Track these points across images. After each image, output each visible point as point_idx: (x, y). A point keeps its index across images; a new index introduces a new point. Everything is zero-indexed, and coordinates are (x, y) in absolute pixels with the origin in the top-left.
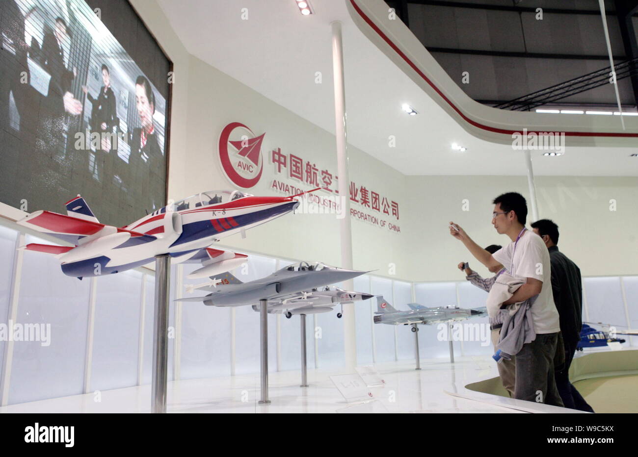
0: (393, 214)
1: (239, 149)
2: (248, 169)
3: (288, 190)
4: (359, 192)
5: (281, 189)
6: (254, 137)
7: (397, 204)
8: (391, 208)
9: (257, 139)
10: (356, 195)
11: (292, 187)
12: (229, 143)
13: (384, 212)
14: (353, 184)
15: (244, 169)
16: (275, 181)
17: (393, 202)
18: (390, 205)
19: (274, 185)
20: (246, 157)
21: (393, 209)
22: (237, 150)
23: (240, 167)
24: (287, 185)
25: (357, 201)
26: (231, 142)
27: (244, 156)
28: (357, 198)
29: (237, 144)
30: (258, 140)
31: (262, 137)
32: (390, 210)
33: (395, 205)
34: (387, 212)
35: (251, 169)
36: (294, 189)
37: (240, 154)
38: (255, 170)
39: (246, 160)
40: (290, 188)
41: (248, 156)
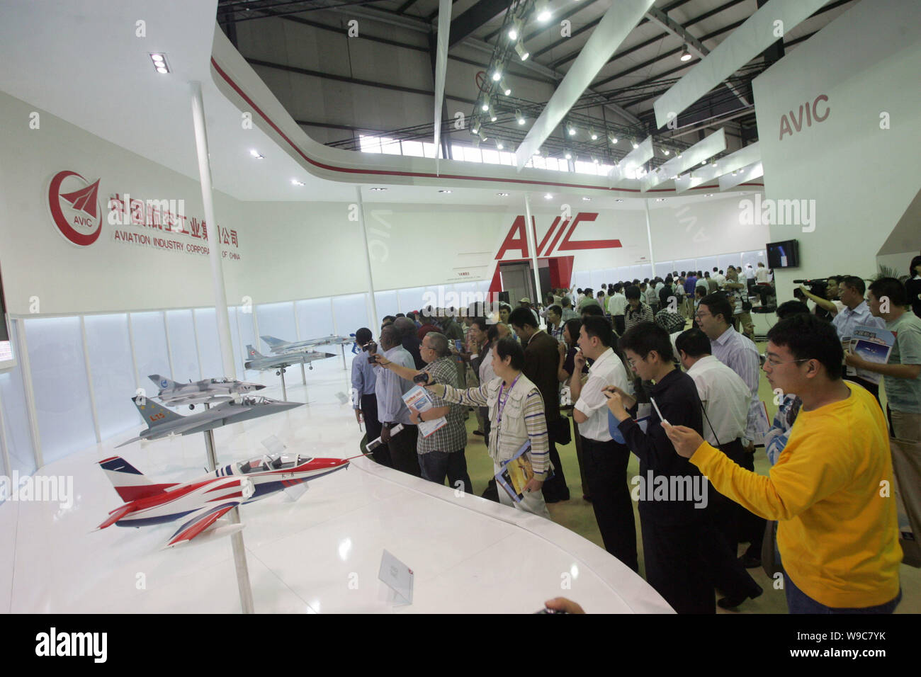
0: (233, 242)
1: (73, 202)
2: (86, 223)
3: (132, 239)
4: (200, 226)
5: (124, 239)
6: (89, 185)
7: (235, 232)
8: (231, 237)
9: (91, 187)
10: (198, 231)
11: (135, 235)
12: (60, 197)
13: (225, 242)
14: (194, 220)
15: (82, 224)
16: (117, 232)
17: (232, 231)
18: (229, 234)
19: (116, 237)
20: (82, 210)
21: (233, 238)
22: (70, 203)
23: (76, 223)
24: (130, 234)
25: (200, 237)
26: (62, 195)
27: (80, 209)
28: (199, 234)
29: (70, 197)
30: (94, 188)
31: (96, 184)
32: (230, 240)
33: (234, 233)
34: (227, 242)
35: (89, 223)
36: (137, 237)
37: (74, 207)
38: (95, 223)
39: (82, 213)
40: (134, 237)
41: (84, 209)
